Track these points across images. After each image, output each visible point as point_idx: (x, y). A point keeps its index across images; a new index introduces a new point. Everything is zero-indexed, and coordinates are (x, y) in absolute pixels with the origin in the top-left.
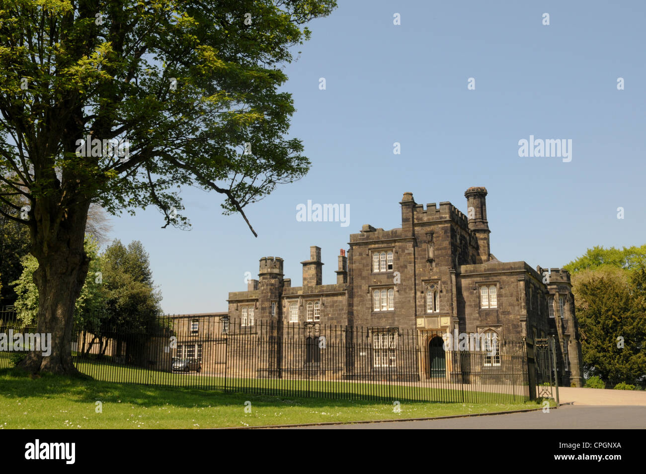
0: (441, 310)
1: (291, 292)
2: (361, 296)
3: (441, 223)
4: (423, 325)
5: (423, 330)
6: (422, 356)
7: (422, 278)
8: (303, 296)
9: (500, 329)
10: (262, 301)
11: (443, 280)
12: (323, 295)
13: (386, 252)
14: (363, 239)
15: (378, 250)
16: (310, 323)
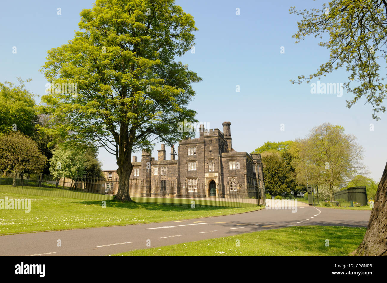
0: (214, 170)
1: (155, 163)
2: (183, 165)
3: (215, 137)
4: (207, 176)
5: (207, 178)
6: (207, 188)
7: (207, 158)
8: (160, 165)
9: (236, 177)
10: (143, 166)
11: (215, 159)
12: (168, 164)
13: (193, 147)
14: (184, 142)
15: (190, 147)
16: (162, 175)
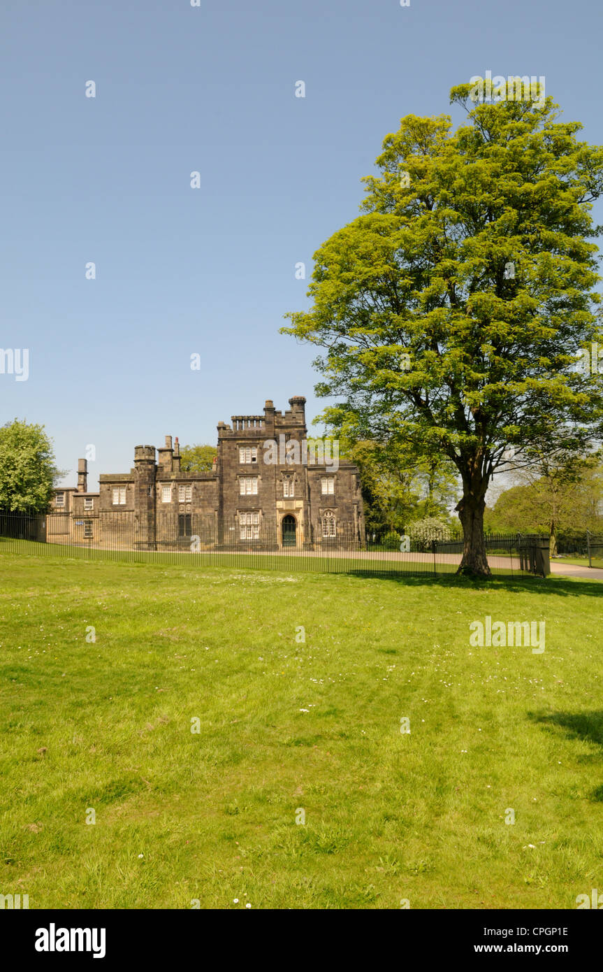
0: (295, 495)
1: (164, 476)
2: (230, 482)
3: (296, 427)
4: (281, 507)
5: (281, 510)
6: (279, 530)
7: (281, 470)
8: (176, 481)
9: (336, 510)
10: (140, 483)
11: (298, 471)
12: (195, 480)
13: (251, 447)
14: (232, 435)
15: (244, 446)
16: (182, 503)
